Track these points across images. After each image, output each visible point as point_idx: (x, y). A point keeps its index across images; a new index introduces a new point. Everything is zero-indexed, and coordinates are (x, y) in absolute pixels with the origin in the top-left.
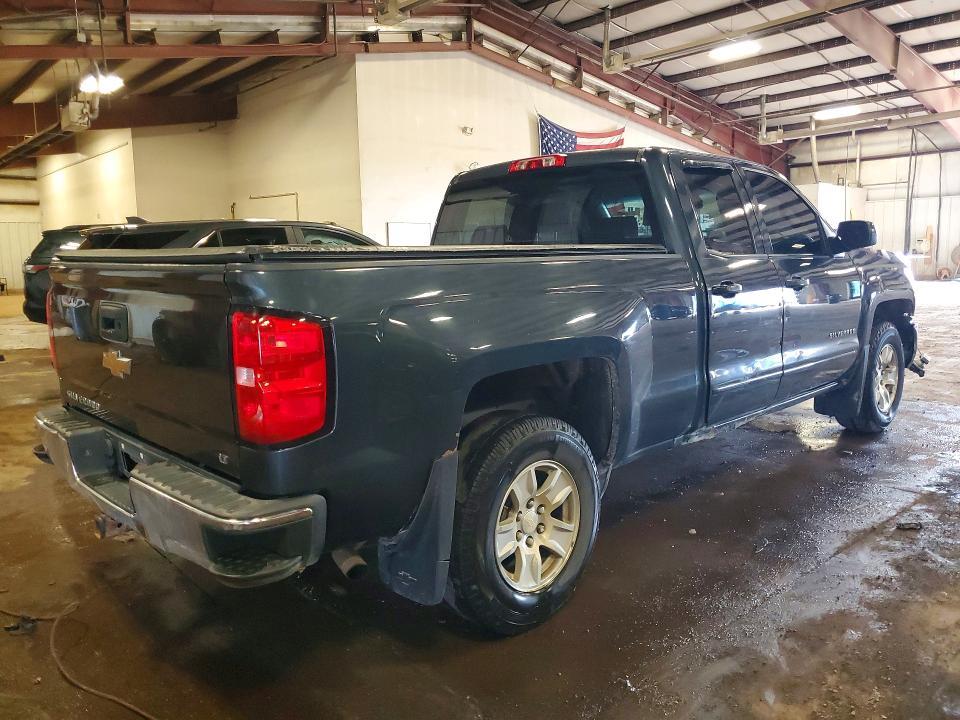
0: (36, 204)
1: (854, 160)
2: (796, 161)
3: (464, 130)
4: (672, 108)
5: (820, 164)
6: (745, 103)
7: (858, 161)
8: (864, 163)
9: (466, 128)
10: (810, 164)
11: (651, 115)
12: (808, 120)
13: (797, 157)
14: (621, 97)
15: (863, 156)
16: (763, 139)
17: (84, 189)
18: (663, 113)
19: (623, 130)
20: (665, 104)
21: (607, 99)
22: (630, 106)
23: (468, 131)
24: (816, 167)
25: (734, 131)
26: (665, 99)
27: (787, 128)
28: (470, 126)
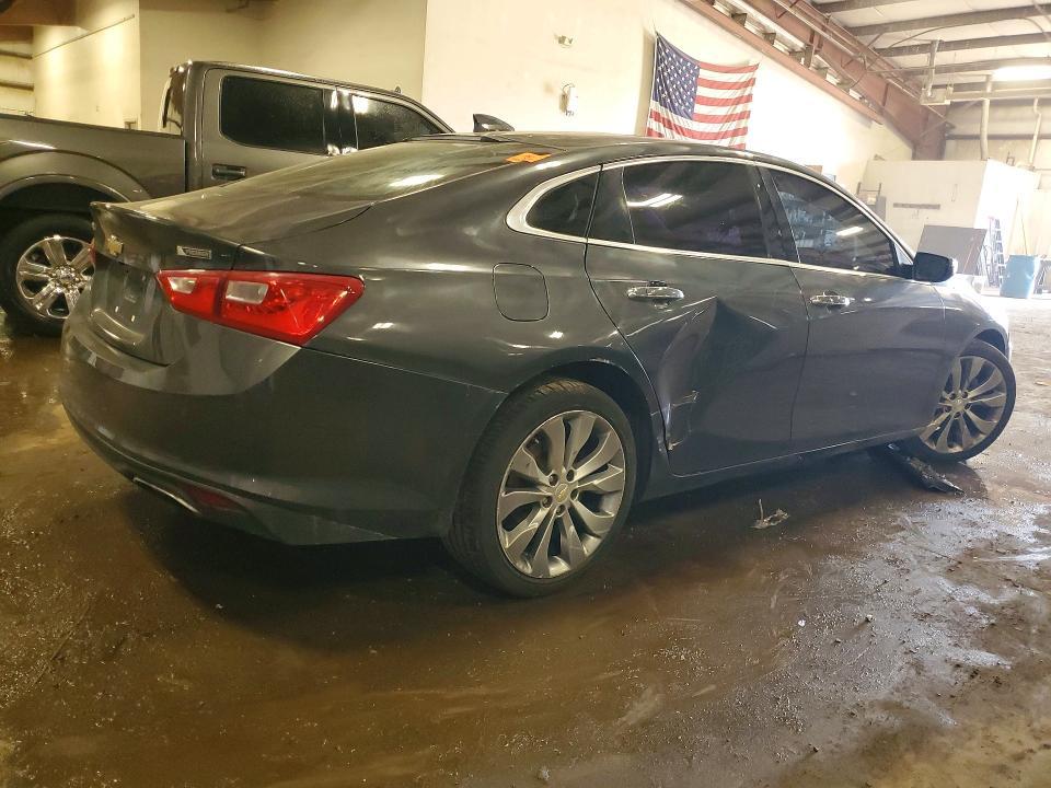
0: (30, 88)
1: (1030, 137)
2: (955, 132)
3: (562, 40)
4: (820, 46)
5: (991, 137)
6: (910, 50)
7: (1035, 137)
8: (1043, 141)
9: (564, 38)
10: (977, 137)
11: (792, 52)
12: (983, 79)
13: (957, 125)
14: (759, 24)
15: (1042, 132)
16: (927, 98)
17: (83, 73)
18: (807, 51)
19: (756, 67)
20: (812, 41)
21: (743, 23)
22: (770, 37)
23: (566, 42)
24: (985, 140)
25: (888, 84)
26: (813, 33)
27: (958, 87)
28: (569, 37)
